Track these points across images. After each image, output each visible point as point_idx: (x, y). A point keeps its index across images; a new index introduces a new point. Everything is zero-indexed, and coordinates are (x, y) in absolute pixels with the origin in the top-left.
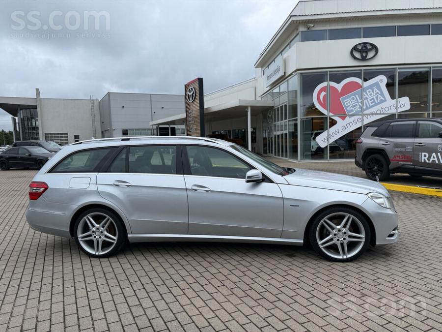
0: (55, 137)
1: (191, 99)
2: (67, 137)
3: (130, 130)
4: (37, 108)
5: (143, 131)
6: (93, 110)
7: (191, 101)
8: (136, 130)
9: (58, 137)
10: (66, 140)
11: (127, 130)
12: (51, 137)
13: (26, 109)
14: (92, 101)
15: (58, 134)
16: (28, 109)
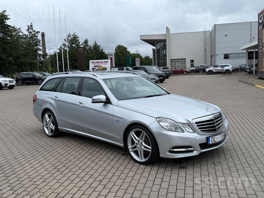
0: (177, 62)
1: (261, 26)
2: (185, 61)
3: (230, 54)
4: (166, 41)
5: (236, 55)
6: (205, 40)
7: (261, 28)
8: (236, 54)
9: (179, 62)
10: (184, 64)
11: (228, 55)
12: (174, 62)
13: (161, 42)
14: (205, 32)
15: (179, 59)
16: (162, 42)
